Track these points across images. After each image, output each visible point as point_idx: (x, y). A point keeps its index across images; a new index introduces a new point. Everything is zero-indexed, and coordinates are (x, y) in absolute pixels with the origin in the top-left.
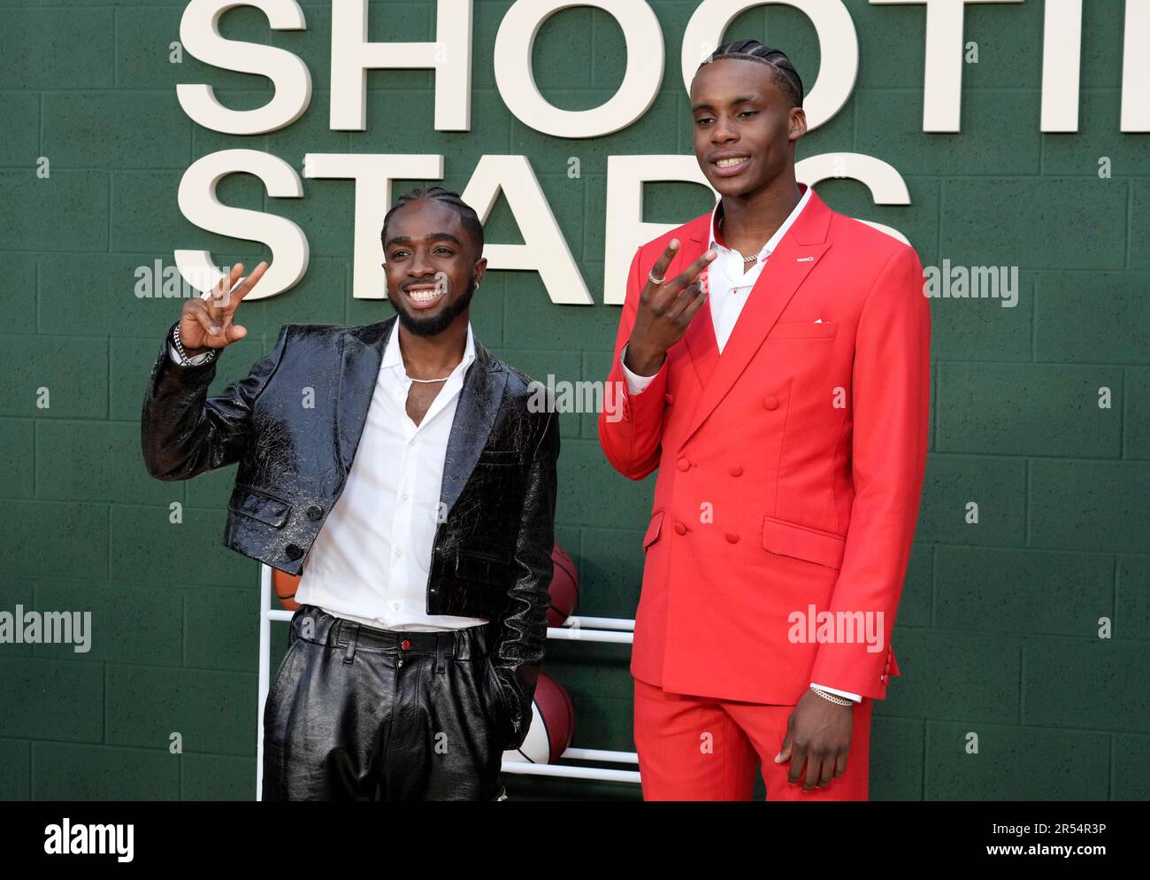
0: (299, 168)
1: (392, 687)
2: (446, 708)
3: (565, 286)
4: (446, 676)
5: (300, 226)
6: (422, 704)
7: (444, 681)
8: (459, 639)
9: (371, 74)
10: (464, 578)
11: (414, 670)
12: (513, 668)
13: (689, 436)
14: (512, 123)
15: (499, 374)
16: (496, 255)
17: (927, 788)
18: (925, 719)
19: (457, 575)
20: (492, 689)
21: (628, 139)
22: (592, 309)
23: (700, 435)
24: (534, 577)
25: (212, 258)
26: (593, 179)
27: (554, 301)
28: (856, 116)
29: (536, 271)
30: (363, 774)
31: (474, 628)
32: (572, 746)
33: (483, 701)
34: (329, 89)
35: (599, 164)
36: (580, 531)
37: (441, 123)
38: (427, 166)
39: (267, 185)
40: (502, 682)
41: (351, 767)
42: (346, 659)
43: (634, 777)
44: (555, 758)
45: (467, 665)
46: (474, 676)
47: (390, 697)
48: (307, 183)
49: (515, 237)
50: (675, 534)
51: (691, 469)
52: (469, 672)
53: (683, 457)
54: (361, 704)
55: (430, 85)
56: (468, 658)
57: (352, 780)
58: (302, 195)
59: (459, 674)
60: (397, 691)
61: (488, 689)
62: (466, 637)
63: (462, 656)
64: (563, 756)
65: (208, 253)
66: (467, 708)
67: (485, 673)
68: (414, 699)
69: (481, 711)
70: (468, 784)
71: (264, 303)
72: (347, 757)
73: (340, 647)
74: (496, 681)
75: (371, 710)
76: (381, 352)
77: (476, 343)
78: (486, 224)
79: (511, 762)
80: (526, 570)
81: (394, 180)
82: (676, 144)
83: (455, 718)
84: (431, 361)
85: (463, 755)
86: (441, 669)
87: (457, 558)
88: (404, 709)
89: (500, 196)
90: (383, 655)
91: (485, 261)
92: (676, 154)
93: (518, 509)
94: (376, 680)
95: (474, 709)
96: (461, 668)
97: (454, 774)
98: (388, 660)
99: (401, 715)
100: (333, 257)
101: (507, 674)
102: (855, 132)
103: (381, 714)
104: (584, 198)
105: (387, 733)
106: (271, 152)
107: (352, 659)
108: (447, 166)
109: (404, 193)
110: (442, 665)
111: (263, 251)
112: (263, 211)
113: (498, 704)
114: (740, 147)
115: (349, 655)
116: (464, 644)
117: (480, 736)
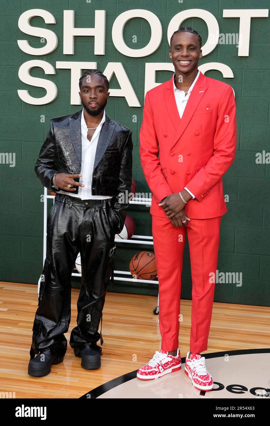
0: (54, 66)
1: (83, 215)
2: (98, 221)
3: (133, 101)
4: (99, 213)
5: (55, 83)
6: (91, 220)
7: (98, 214)
8: (103, 202)
9: (75, 37)
10: (103, 184)
11: (89, 211)
12: (118, 210)
13: (173, 146)
14: (117, 52)
15: (112, 125)
16: (113, 92)
17: (235, 247)
18: (235, 227)
19: (101, 184)
20: (112, 217)
21: (151, 58)
22: (141, 108)
23: (176, 145)
24: (125, 184)
25: (29, 92)
26: (141, 70)
27: (130, 106)
28: (218, 52)
29: (124, 97)
30: (74, 240)
31: (107, 200)
32: (134, 235)
33: (109, 220)
34: (63, 42)
35: (143, 65)
36: (137, 173)
37: (96, 53)
38: (92, 65)
39: (45, 71)
40: (114, 214)
41: (70, 237)
42: (70, 207)
43: (152, 243)
44: (129, 238)
45: (104, 210)
46: (107, 213)
47: (82, 218)
48: (57, 70)
49: (118, 87)
50: (171, 175)
51: (174, 155)
52: (105, 212)
53: (171, 152)
54: (73, 220)
55: (93, 41)
56: (105, 207)
57: (71, 242)
58: (55, 74)
59: (102, 212)
60: (84, 216)
61: (110, 217)
62: (105, 202)
63: (103, 207)
64: (132, 237)
65: (27, 91)
66: (104, 222)
67: (110, 212)
68: (89, 219)
69: (108, 223)
70: (104, 243)
71: (44, 106)
72: (70, 235)
73: (68, 204)
74: (113, 215)
75: (76, 222)
76: (80, 121)
77: (106, 116)
78: (110, 82)
79: (117, 239)
80: (122, 182)
81: (82, 70)
82: (166, 59)
83: (100, 224)
84: (93, 122)
85: (103, 235)
86: (97, 210)
87: (101, 179)
88: (86, 221)
89: (114, 74)
90: (80, 206)
91: (109, 93)
92: (165, 62)
93: (120, 164)
94: (78, 213)
95: (106, 222)
96: (103, 210)
97: (100, 240)
98: (82, 208)
99: (85, 223)
100: (64, 93)
101: (116, 212)
102: (218, 56)
103: (80, 223)
104: (138, 75)
105: (81, 229)
106: (45, 61)
107: (71, 207)
108: (98, 65)
109: (85, 73)
110: (97, 209)
111: (44, 90)
112: (44, 78)
113: (113, 221)
114: (189, 58)
115: (71, 206)
116: (104, 204)
117: (108, 230)
